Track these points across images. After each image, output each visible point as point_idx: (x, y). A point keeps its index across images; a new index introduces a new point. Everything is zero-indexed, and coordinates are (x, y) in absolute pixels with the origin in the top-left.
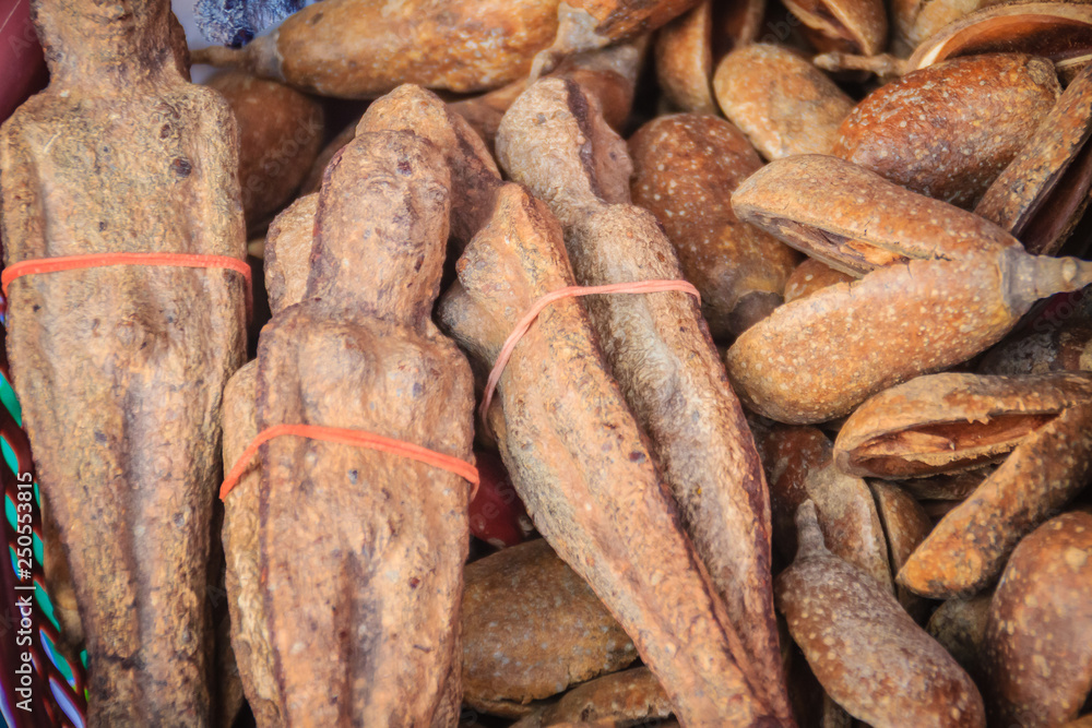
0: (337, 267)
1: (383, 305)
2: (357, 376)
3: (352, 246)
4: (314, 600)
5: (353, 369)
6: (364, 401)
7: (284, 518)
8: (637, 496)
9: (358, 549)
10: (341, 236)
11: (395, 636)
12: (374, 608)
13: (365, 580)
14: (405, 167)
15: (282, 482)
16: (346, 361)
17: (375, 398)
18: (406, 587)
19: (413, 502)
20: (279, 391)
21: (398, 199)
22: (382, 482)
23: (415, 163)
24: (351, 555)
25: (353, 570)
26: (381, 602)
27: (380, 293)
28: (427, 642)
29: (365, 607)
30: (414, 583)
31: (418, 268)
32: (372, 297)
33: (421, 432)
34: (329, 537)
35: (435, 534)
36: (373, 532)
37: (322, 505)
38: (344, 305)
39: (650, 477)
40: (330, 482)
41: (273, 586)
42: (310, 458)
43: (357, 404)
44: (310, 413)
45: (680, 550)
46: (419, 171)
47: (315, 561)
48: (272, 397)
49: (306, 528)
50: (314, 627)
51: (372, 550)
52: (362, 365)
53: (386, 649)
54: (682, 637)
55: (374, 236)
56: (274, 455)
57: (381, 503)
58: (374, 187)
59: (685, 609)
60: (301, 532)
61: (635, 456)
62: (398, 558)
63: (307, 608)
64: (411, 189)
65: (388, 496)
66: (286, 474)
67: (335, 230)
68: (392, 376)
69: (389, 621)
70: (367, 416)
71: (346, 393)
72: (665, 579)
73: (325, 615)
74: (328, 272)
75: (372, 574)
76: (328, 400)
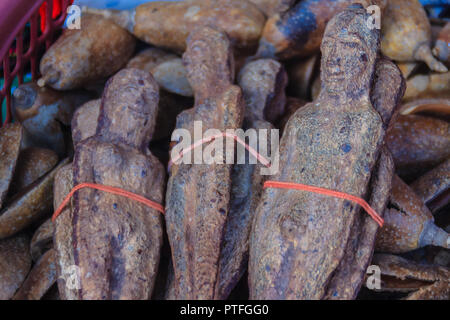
0: (110, 122)
1: (129, 139)
2: (118, 165)
3: (117, 114)
4: (96, 255)
5: (117, 162)
6: (121, 176)
7: (84, 221)
8: (213, 225)
9: (116, 236)
10: (113, 110)
11: (131, 273)
12: (122, 262)
13: (119, 250)
14: (141, 82)
15: (84, 206)
16: (114, 158)
17: (125, 175)
18: (136, 253)
19: (140, 219)
20: (84, 169)
21: (138, 94)
22: (127, 210)
23: (145, 81)
24: (113, 238)
25: (114, 245)
26: (125, 259)
27: (128, 134)
28: (145, 277)
29: (118, 261)
30: (140, 252)
31: (145, 124)
32: (125, 135)
33: (144, 192)
34: (104, 230)
35: (149, 233)
36: (123, 229)
37: (101, 217)
38: (112, 138)
39: (222, 222)
40: (105, 208)
41: (79, 248)
42: (97, 198)
43: (117, 178)
44: (97, 180)
45: (216, 255)
46: (147, 85)
47: (98, 239)
48: (81, 172)
49: (94, 225)
50: (96, 266)
51: (122, 237)
52: (120, 161)
53: (127, 279)
54: (197, 286)
55: (127, 109)
56: (81, 195)
57: (126, 218)
58: (128, 89)
59: (205, 277)
60: (92, 227)
61: (222, 211)
62: (133, 241)
63: (93, 258)
64: (144, 91)
65: (130, 215)
66: (86, 203)
67: (110, 107)
68: (133, 167)
69: (128, 267)
70: (122, 183)
71: (113, 172)
72: (204, 262)
73: (101, 261)
74: (106, 124)
75: (122, 247)
76: (105, 174)
